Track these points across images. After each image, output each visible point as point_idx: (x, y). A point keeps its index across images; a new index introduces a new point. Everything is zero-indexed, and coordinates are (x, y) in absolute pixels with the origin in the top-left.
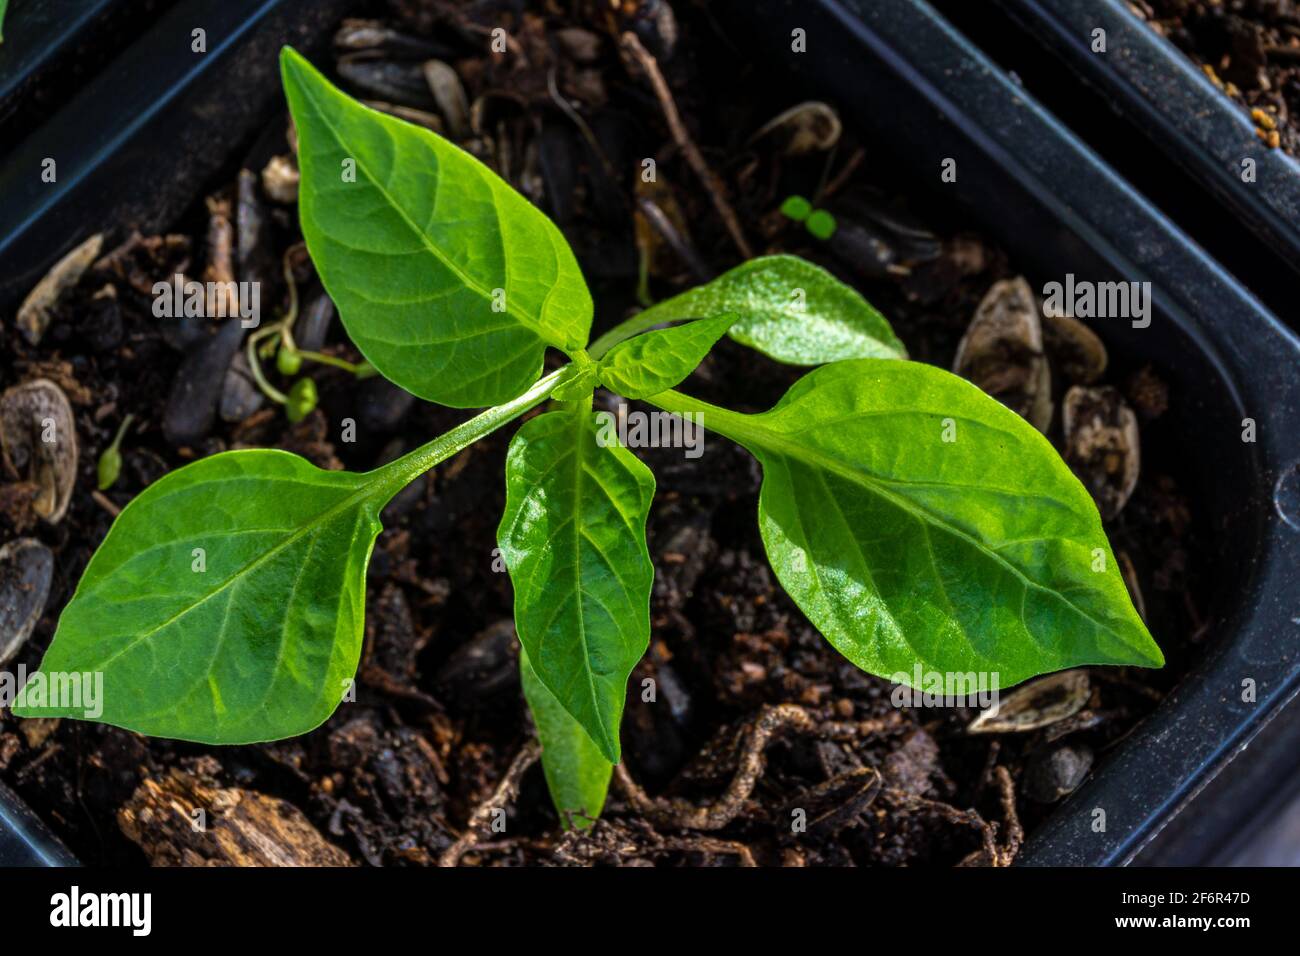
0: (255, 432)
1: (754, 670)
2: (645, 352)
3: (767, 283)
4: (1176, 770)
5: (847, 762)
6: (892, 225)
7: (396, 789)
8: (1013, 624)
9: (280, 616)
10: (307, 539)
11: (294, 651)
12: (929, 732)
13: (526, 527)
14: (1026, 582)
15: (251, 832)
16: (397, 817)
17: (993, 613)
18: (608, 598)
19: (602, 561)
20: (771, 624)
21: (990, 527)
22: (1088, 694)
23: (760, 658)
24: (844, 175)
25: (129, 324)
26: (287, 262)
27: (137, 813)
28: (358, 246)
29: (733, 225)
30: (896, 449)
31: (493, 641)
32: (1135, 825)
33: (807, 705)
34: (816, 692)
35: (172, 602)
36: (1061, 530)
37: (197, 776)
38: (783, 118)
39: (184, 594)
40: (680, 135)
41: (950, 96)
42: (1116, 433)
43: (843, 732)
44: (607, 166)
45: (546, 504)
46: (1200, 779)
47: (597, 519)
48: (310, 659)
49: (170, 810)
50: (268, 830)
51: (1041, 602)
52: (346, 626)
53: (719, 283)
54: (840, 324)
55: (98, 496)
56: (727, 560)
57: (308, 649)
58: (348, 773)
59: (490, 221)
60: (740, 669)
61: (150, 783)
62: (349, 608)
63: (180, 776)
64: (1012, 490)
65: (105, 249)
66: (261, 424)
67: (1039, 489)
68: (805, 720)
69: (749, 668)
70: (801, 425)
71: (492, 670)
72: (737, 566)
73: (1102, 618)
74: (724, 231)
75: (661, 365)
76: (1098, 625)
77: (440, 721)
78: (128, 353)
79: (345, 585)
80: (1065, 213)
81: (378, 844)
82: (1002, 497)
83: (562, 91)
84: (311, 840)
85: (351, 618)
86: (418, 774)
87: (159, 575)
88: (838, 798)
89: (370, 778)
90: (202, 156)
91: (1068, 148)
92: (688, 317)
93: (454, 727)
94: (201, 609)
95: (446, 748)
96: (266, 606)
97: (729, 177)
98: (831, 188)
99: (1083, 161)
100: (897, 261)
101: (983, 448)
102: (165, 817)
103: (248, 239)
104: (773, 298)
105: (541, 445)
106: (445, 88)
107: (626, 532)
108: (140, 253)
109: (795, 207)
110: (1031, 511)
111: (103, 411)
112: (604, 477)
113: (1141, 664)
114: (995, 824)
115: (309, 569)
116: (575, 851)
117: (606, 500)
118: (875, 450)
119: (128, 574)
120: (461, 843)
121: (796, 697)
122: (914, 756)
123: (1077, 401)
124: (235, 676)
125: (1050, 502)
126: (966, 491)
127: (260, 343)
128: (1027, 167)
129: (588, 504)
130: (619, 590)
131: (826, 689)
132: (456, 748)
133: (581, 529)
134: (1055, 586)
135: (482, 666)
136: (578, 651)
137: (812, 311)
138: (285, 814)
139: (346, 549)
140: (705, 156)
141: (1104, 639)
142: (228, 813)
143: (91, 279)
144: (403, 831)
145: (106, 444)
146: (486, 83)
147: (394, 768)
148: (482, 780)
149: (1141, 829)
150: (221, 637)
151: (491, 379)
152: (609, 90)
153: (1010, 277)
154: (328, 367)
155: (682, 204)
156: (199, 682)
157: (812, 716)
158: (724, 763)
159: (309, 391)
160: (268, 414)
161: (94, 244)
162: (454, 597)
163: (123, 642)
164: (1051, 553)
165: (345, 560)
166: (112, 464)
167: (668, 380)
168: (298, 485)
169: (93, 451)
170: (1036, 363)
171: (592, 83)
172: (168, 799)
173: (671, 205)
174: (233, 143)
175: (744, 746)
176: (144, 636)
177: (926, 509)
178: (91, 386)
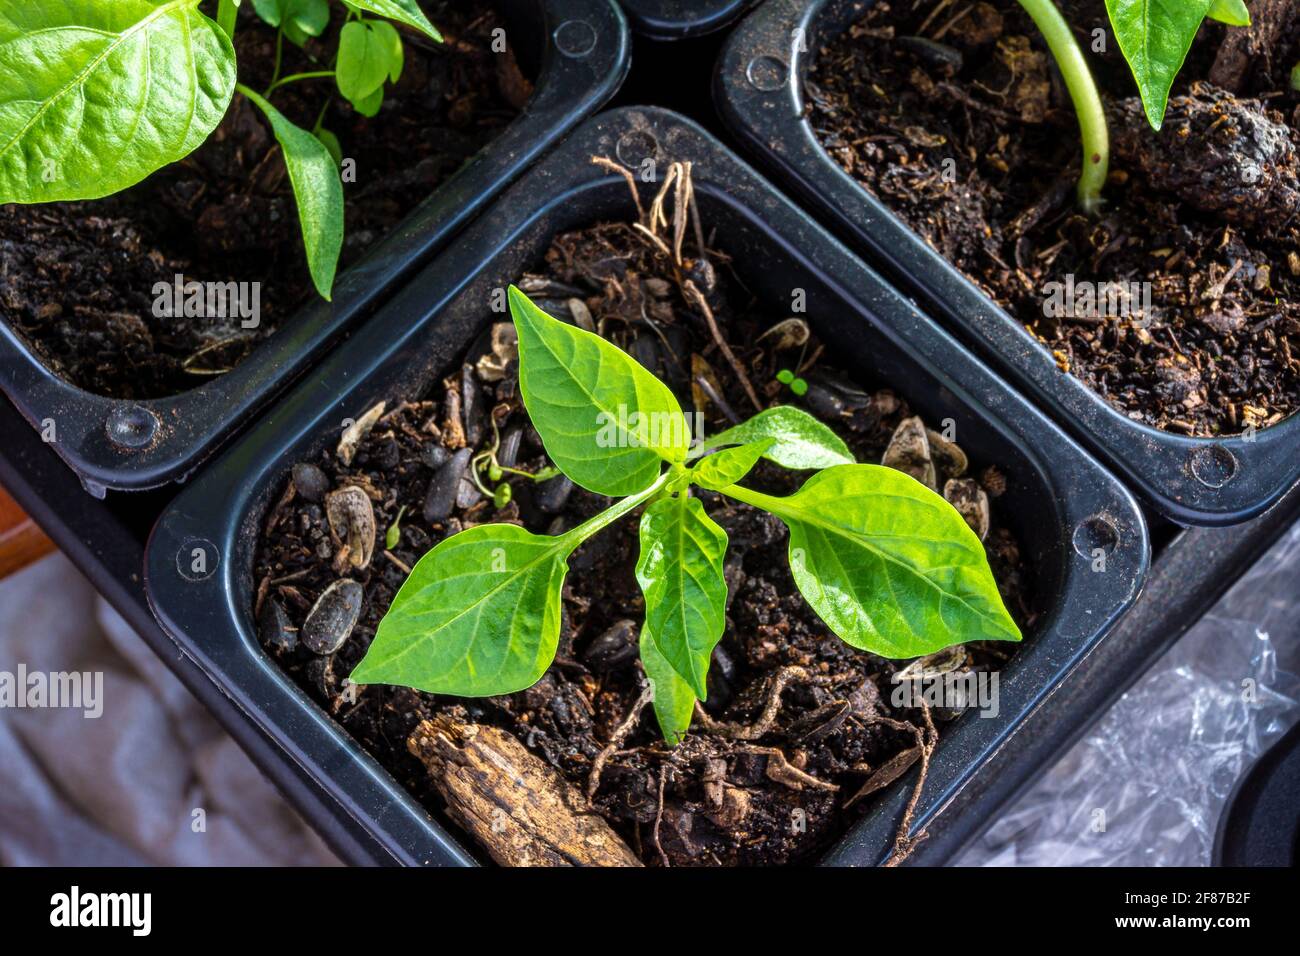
0: (477, 514)
1: (771, 647)
2: (720, 462)
3: (777, 422)
4: (1023, 700)
5: (827, 698)
6: (842, 388)
7: (565, 720)
8: (935, 616)
9: (509, 621)
10: (524, 576)
11: (518, 641)
12: (872, 680)
13: (652, 565)
14: (942, 592)
15: (485, 749)
16: (566, 736)
17: (923, 610)
18: (699, 606)
19: (696, 584)
20: (778, 620)
21: (921, 562)
22: (965, 657)
23: (774, 639)
24: (812, 360)
25: (402, 453)
26: (493, 416)
27: (418, 740)
28: (553, 402)
29: (749, 389)
30: (866, 516)
31: (618, 632)
32: (1000, 732)
33: (804, 666)
34: (807, 658)
35: (446, 614)
36: (962, 561)
37: (453, 717)
38: (775, 328)
39: (452, 609)
40: (719, 339)
41: (875, 313)
42: (975, 505)
43: (825, 681)
44: (675, 357)
45: (664, 552)
46: (1036, 705)
47: (693, 560)
48: (527, 646)
49: (438, 738)
50: (496, 748)
51: (950, 602)
52: (550, 627)
53: (749, 422)
54: (819, 445)
55: (387, 553)
56: (752, 583)
57: (526, 639)
58: (537, 711)
59: (630, 387)
60: (762, 646)
61: (425, 722)
62: (551, 615)
63: (443, 717)
64: (934, 539)
65: (387, 410)
66: (480, 510)
67: (950, 538)
68: (804, 675)
69: (767, 645)
70: (811, 503)
71: (618, 649)
72: (758, 586)
73: (985, 613)
74: (745, 393)
75: (729, 470)
76: (983, 617)
77: (588, 680)
78: (402, 470)
79: (548, 602)
80: (944, 379)
81: (556, 752)
82: (928, 542)
83: (649, 315)
84: (521, 753)
85: (553, 623)
86: (577, 711)
87: (438, 598)
88: (825, 718)
89: (550, 713)
90: (441, 355)
91: (946, 342)
92: (732, 442)
93: (596, 682)
94: (463, 618)
95: (592, 695)
96: (501, 615)
97: (746, 362)
98: (805, 368)
99: (954, 349)
100: (845, 409)
101: (917, 514)
102: (435, 742)
103: (468, 402)
104: (780, 431)
105: (660, 518)
106: (580, 314)
107: (710, 568)
108: (407, 412)
109: (785, 376)
110: (945, 551)
111: (388, 504)
112: (696, 535)
113: (1008, 639)
114: (922, 729)
115: (526, 593)
116: (683, 755)
117: (698, 549)
118: (854, 517)
119: (420, 598)
120: (607, 750)
121: (796, 662)
122: (865, 695)
123: (952, 488)
124: (483, 656)
125: (956, 545)
126: (907, 540)
127: (479, 463)
128: (922, 354)
129: (687, 551)
130: (706, 601)
131: (813, 656)
132: (598, 695)
133: (684, 566)
134: (958, 594)
135: (612, 647)
136: (682, 637)
137: (802, 438)
138: (505, 738)
139: (547, 581)
140: (732, 350)
141: (987, 624)
142: (472, 739)
143: (379, 428)
144: (570, 744)
145: (391, 523)
146: (604, 311)
147: (563, 707)
148: (614, 713)
149: (1003, 734)
150: (474, 633)
151: (631, 479)
152: (676, 314)
153: (911, 416)
154: (518, 475)
155: (719, 379)
156: (461, 661)
157: (808, 673)
158: (756, 701)
159: (507, 490)
160: (485, 503)
161: (381, 407)
162: (592, 608)
163: (416, 638)
164: (956, 575)
165: (547, 588)
166: (394, 534)
167: (732, 478)
168: (520, 544)
169: (384, 527)
170: (927, 466)
171: (665, 309)
172: (436, 732)
173: (713, 379)
174: (459, 347)
175: (769, 690)
176: (429, 635)
177: (884, 551)
178: (382, 489)
